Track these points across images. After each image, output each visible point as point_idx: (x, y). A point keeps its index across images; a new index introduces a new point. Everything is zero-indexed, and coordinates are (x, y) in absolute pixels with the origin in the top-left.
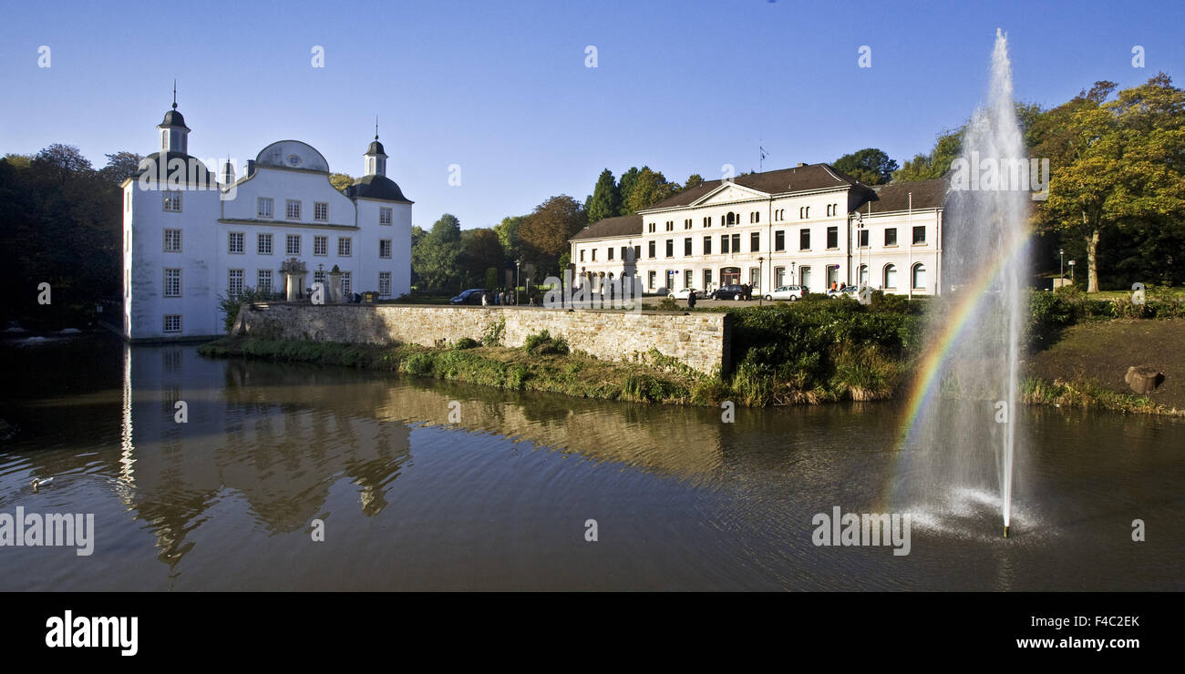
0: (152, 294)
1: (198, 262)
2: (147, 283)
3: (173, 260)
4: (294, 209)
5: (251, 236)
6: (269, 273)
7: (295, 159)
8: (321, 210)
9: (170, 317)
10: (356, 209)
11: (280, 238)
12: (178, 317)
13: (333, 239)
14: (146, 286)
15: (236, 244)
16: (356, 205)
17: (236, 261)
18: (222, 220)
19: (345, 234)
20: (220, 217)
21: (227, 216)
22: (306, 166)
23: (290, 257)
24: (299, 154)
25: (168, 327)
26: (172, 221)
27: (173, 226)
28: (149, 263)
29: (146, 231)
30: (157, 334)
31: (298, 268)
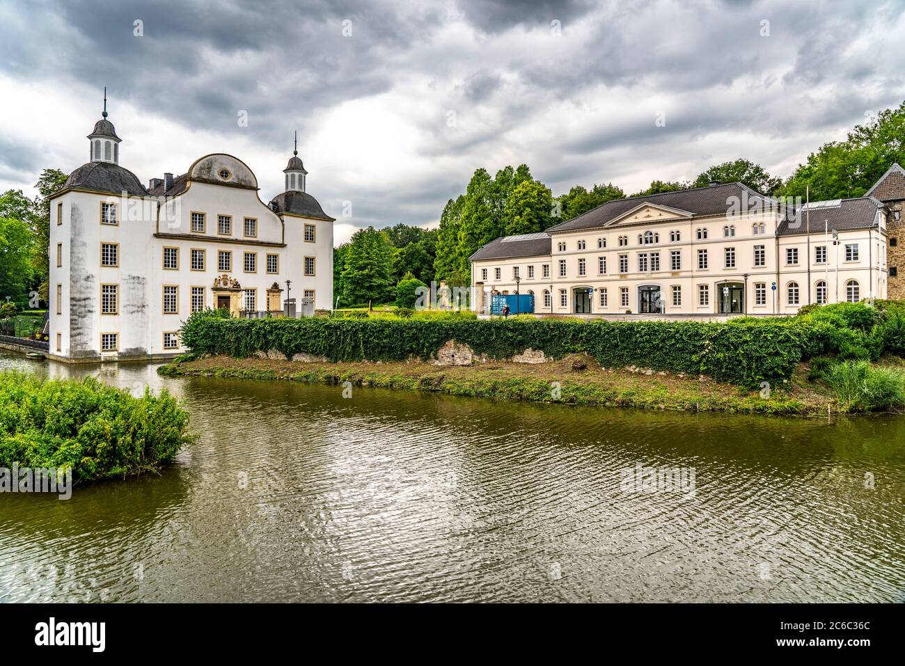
0: (90, 311)
1: (134, 278)
2: (85, 299)
3: (109, 275)
4: (224, 221)
5: (185, 251)
6: (201, 289)
7: (225, 173)
8: (250, 226)
9: (107, 336)
10: (283, 225)
11: (211, 254)
12: (115, 336)
13: (262, 255)
14: (83, 303)
15: (170, 259)
16: (283, 221)
17: (170, 277)
18: (158, 236)
19: (273, 251)
20: (155, 232)
21: (161, 231)
22: (236, 181)
23: (221, 274)
24: (229, 168)
25: (104, 346)
26: (109, 235)
27: (110, 240)
28: (87, 278)
29: (84, 244)
30: (94, 352)
31: (229, 286)
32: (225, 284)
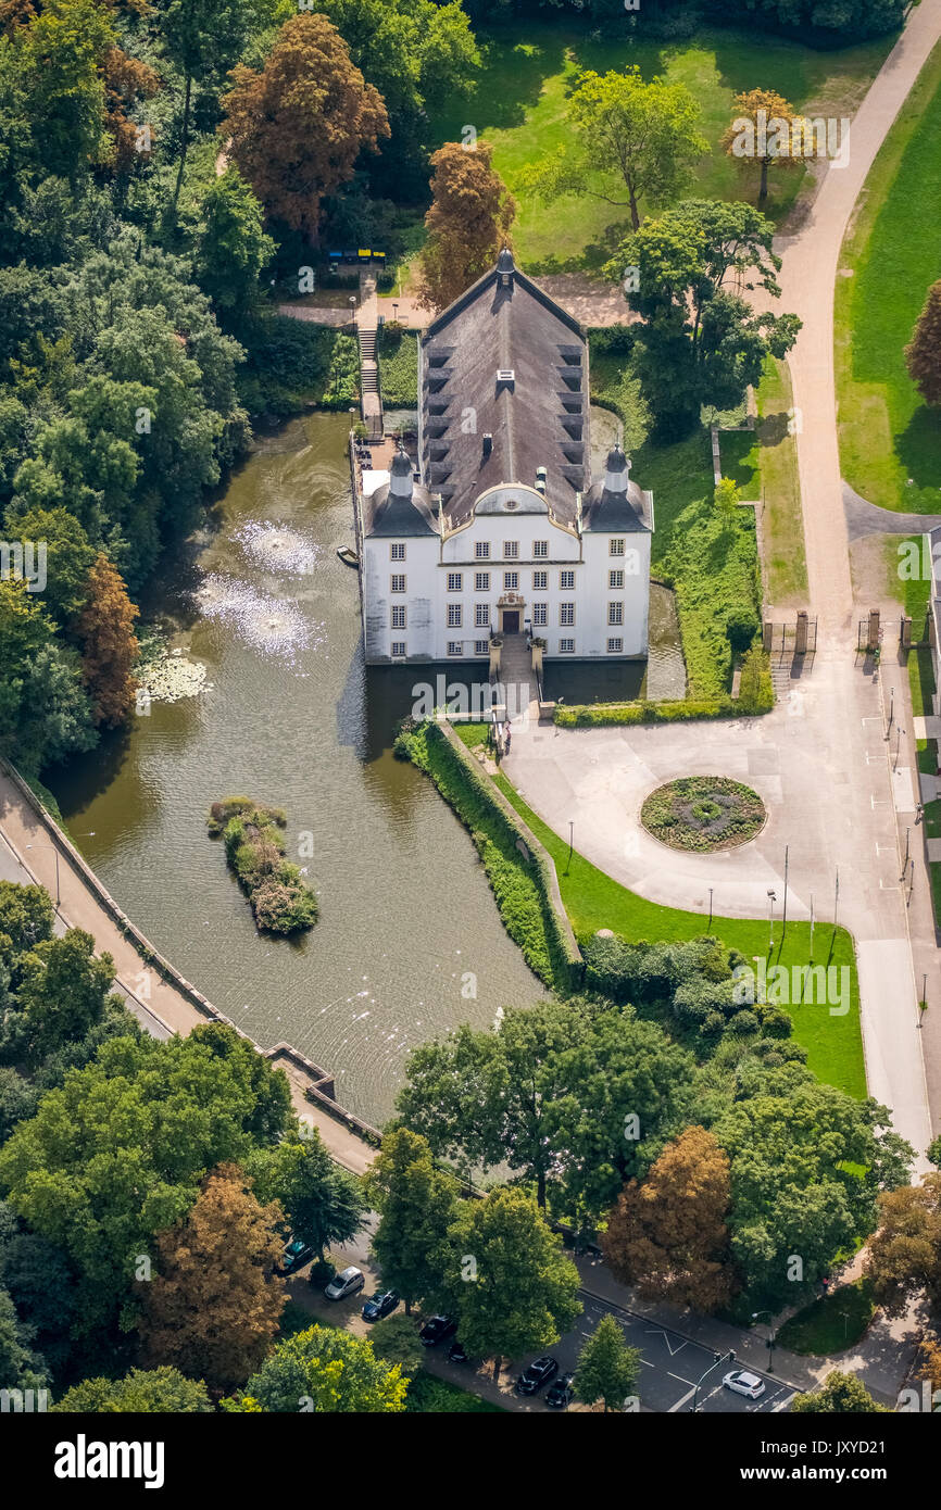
0: (381, 627)
1: (421, 600)
2: (377, 619)
3: (398, 599)
4: (511, 548)
5: (469, 576)
6: (486, 607)
7: (512, 505)
8: (541, 548)
9: (397, 644)
10: (582, 544)
11: (497, 576)
12: (404, 644)
13: (554, 575)
15: (455, 583)
16: (580, 540)
17: (455, 598)
18: (441, 565)
19: (567, 568)
20: (439, 562)
21: (445, 560)
22: (524, 510)
23: (507, 593)
24: (516, 499)
25: (394, 653)
26: (398, 568)
27: (398, 572)
28: (379, 603)
29: (377, 577)
30: (386, 657)
31: (516, 602)
32: (511, 601)
